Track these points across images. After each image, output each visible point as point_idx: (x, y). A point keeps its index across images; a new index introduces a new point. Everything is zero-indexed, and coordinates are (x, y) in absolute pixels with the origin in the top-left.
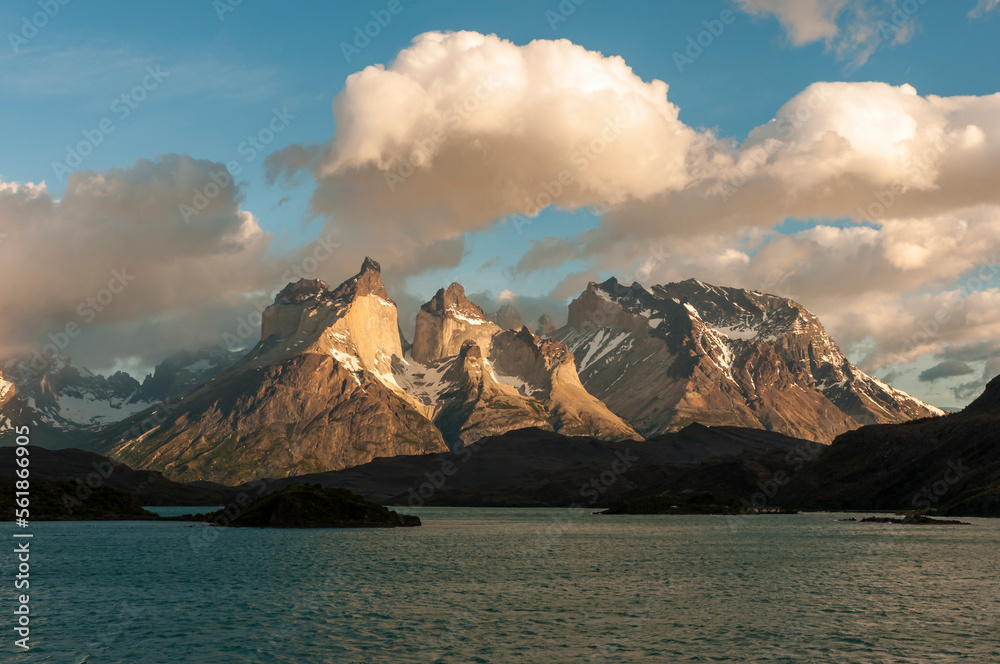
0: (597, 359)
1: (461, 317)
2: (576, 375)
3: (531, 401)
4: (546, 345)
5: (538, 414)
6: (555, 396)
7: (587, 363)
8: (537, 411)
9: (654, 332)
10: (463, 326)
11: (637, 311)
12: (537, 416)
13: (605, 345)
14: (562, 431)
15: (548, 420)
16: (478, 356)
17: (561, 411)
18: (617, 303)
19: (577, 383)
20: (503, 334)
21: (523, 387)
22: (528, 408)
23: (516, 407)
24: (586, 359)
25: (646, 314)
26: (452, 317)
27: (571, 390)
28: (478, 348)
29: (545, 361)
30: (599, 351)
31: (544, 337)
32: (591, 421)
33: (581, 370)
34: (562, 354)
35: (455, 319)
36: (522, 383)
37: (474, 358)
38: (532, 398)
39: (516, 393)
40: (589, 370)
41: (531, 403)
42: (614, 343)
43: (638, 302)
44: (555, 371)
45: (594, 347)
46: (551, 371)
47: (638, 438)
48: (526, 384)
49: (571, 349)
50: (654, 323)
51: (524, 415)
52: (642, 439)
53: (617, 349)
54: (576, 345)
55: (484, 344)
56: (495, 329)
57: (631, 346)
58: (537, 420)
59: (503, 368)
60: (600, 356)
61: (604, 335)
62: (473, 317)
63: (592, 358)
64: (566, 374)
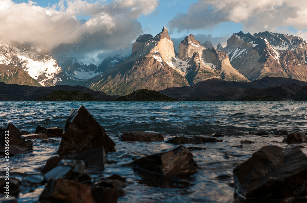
0: (236, 57)
1: (193, 45)
2: (229, 62)
3: (215, 70)
4: (220, 53)
5: (217, 74)
6: (223, 69)
7: (233, 58)
8: (217, 73)
9: (254, 48)
10: (194, 47)
11: (249, 42)
12: (217, 75)
13: (239, 52)
14: (225, 79)
15: (220, 76)
16: (199, 57)
17: (224, 73)
18: (242, 39)
19: (230, 65)
20: (206, 50)
21: (213, 66)
22: (214, 72)
23: (210, 72)
24: (232, 57)
25: (252, 42)
26: (190, 45)
27: (227, 67)
28: (198, 54)
29: (219, 58)
30: (237, 54)
31: (219, 51)
32: (234, 76)
33: (231, 61)
34: (225, 56)
35: (191, 46)
36: (212, 65)
37: (197, 57)
38: (215, 69)
39: (210, 68)
40: (233, 60)
42: (241, 52)
43: (249, 39)
44: (223, 61)
45: (235, 53)
46: (221, 61)
47: (249, 81)
48: (213, 65)
49: (228, 54)
50: (254, 45)
51: (213, 74)
52: (250, 81)
53: (242, 54)
54: (229, 53)
55: (200, 53)
56: (204, 48)
57: (247, 53)
58: (217, 76)
59: (206, 60)
60: (237, 56)
61: (238, 50)
62: (197, 45)
63: (234, 57)
64: (226, 62)
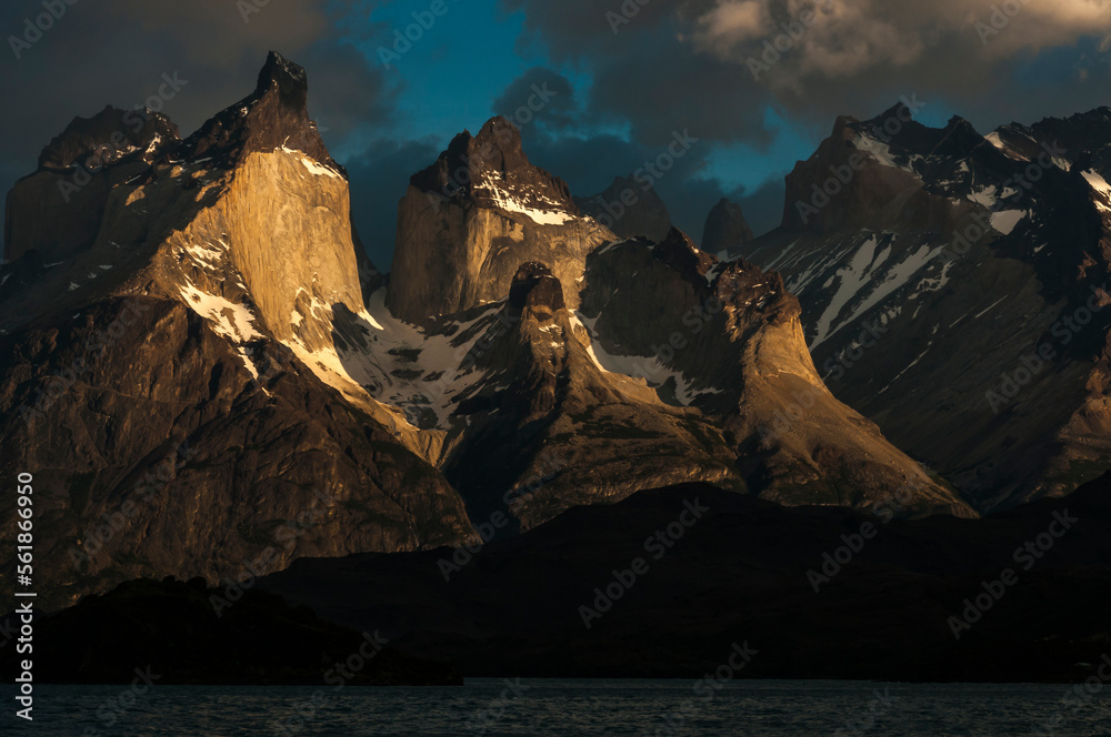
0: (858, 311)
1: (512, 206)
2: (806, 352)
3: (690, 417)
4: (727, 277)
5: (710, 451)
6: (751, 406)
7: (834, 324)
8: (706, 443)
9: (1001, 244)
10: (518, 227)
11: (962, 190)
12: (705, 455)
13: (880, 275)
14: (770, 495)
15: (733, 466)
16: (558, 304)
17: (767, 443)
18: (908, 169)
19: (808, 373)
20: (619, 248)
21: (671, 383)
22: (682, 434)
23: (653, 434)
24: (831, 312)
25: (984, 197)
26: (491, 206)
27: (791, 387)
28: (556, 284)
29: (726, 316)
30: (864, 292)
31: (723, 256)
32: (843, 467)
33: (818, 340)
34: (770, 300)
35: (498, 212)
36: (668, 373)
37: (547, 310)
38: (694, 410)
39: (651, 397)
40: (838, 340)
41: (689, 422)
42: (903, 271)
43: (964, 167)
44: (752, 342)
45: (851, 281)
46: (742, 343)
47: (964, 510)
48: (678, 376)
49: (792, 287)
50: (1005, 221)
51: (675, 452)
52: (977, 515)
53: (909, 286)
54: (805, 277)
55: (571, 274)
56: (596, 235)
57: (944, 280)
58: (708, 466)
59: (618, 337)
60: (866, 305)
61: (877, 252)
62: (544, 207)
63: (846, 310)
64: (780, 350)
